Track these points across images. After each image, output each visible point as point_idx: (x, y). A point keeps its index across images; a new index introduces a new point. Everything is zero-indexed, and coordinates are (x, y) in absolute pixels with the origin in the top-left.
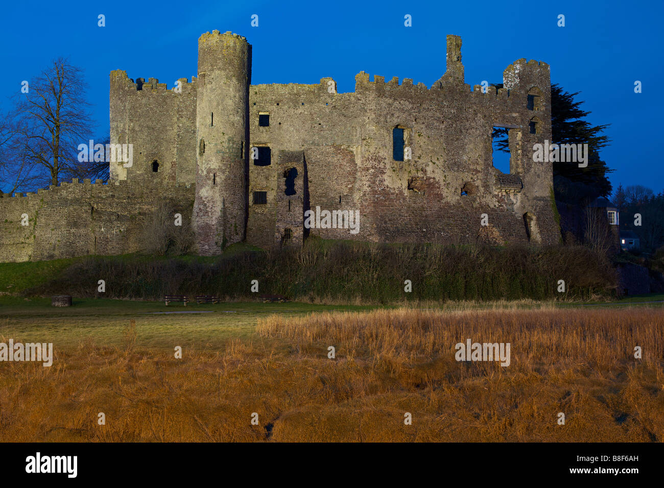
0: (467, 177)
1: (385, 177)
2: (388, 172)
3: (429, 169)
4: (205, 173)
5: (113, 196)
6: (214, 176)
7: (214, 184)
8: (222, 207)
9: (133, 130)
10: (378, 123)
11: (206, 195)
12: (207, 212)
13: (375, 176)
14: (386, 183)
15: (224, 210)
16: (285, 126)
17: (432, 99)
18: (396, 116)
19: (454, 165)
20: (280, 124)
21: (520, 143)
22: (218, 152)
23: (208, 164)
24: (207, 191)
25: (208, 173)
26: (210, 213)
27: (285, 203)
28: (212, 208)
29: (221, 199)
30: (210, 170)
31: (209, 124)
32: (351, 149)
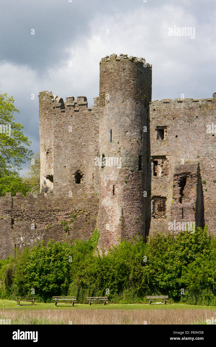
4: (106, 185)
6: (114, 187)
7: (114, 195)
8: (121, 215)
11: (107, 204)
12: (108, 220)
15: (123, 219)
16: (180, 139)
20: (177, 136)
23: (108, 177)
24: (107, 201)
25: (108, 185)
26: (110, 222)
27: (179, 210)
28: (112, 217)
29: (120, 208)
30: (109, 182)
31: (108, 140)
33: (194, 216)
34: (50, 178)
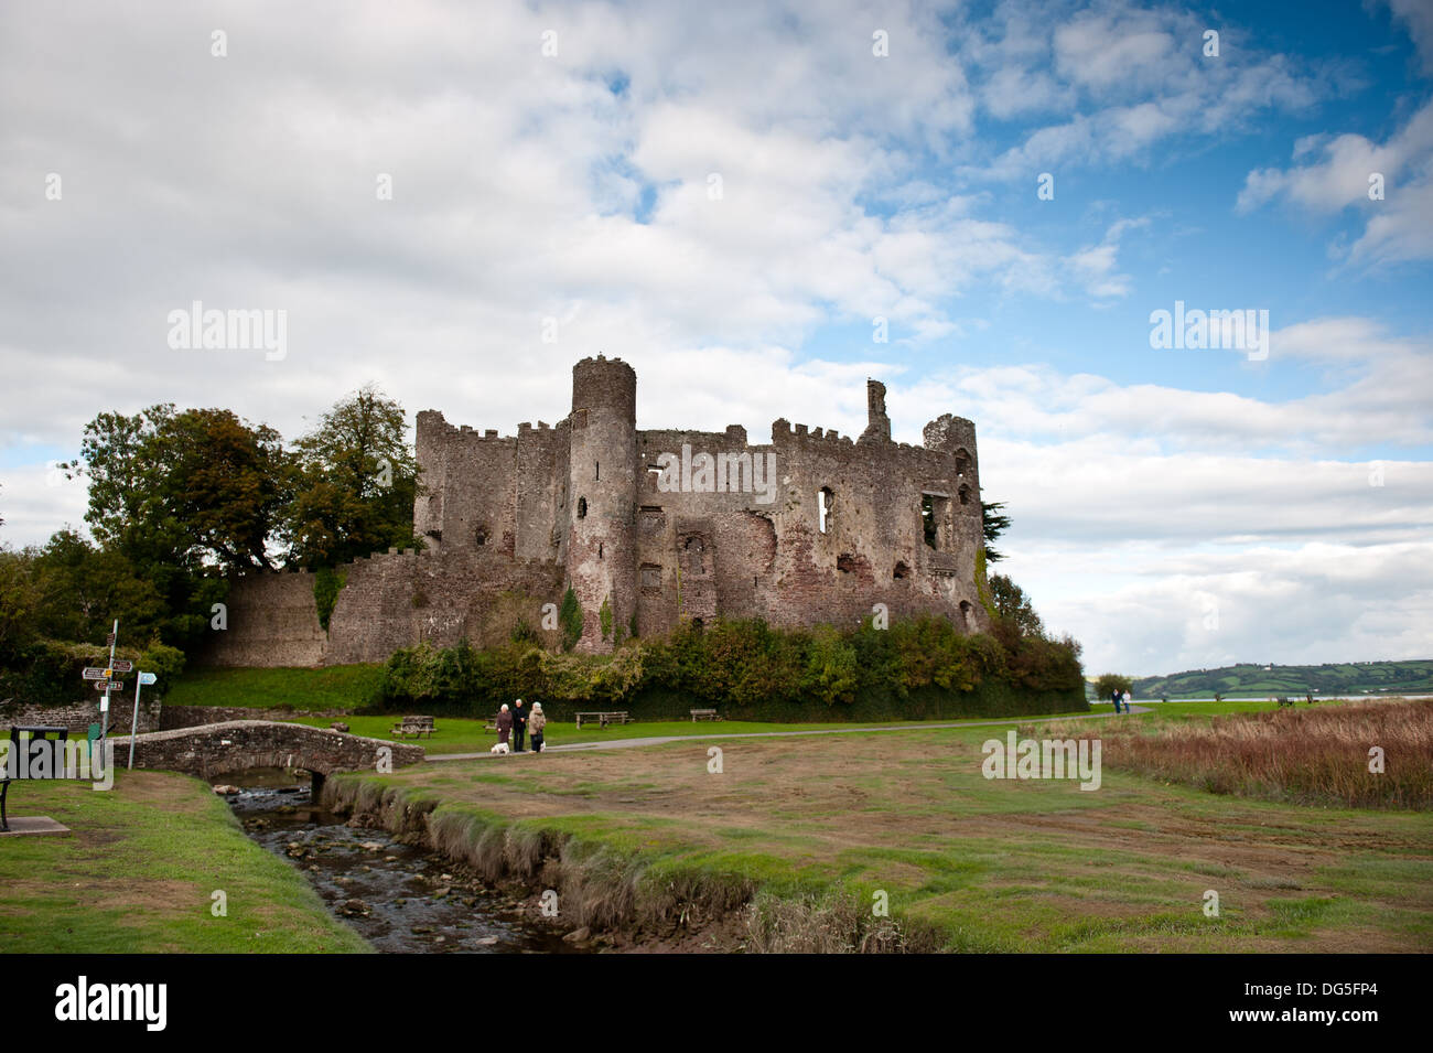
0: (900, 555)
1: (812, 553)
2: (815, 546)
3: (859, 545)
4: (587, 542)
5: (444, 573)
6: (601, 546)
7: (601, 557)
8: (612, 588)
9: (451, 489)
10: (803, 483)
11: (589, 571)
12: (591, 595)
13: (800, 551)
14: (814, 561)
15: (614, 593)
17: (859, 457)
18: (821, 475)
19: (886, 540)
21: (950, 516)
22: (606, 514)
23: (590, 531)
24: (590, 567)
25: (591, 543)
26: (594, 598)
28: (597, 590)
29: (611, 578)
30: (593, 539)
32: (768, 517)
34: (436, 535)
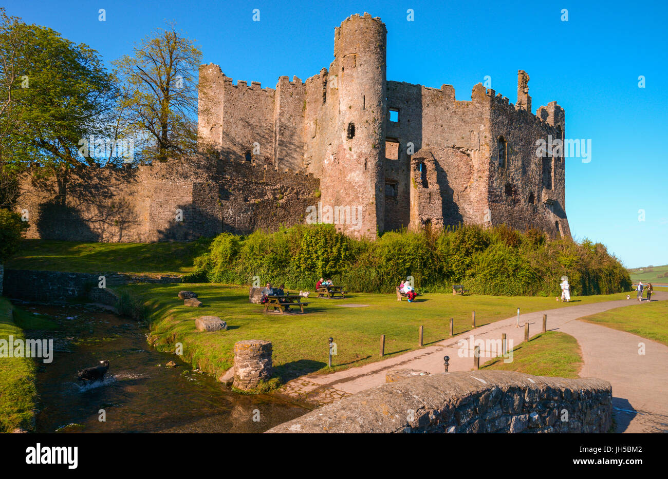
0: (531, 188)
3: (515, 179)
4: (355, 157)
6: (366, 161)
7: (366, 169)
9: (228, 122)
10: (492, 131)
11: (356, 179)
17: (517, 120)
18: (500, 127)
20: (409, 121)
23: (358, 148)
24: (358, 175)
25: (359, 157)
26: (360, 199)
27: (426, 195)
28: (363, 194)
29: (374, 185)
31: (361, 106)
32: (469, 152)
33: (441, 202)
